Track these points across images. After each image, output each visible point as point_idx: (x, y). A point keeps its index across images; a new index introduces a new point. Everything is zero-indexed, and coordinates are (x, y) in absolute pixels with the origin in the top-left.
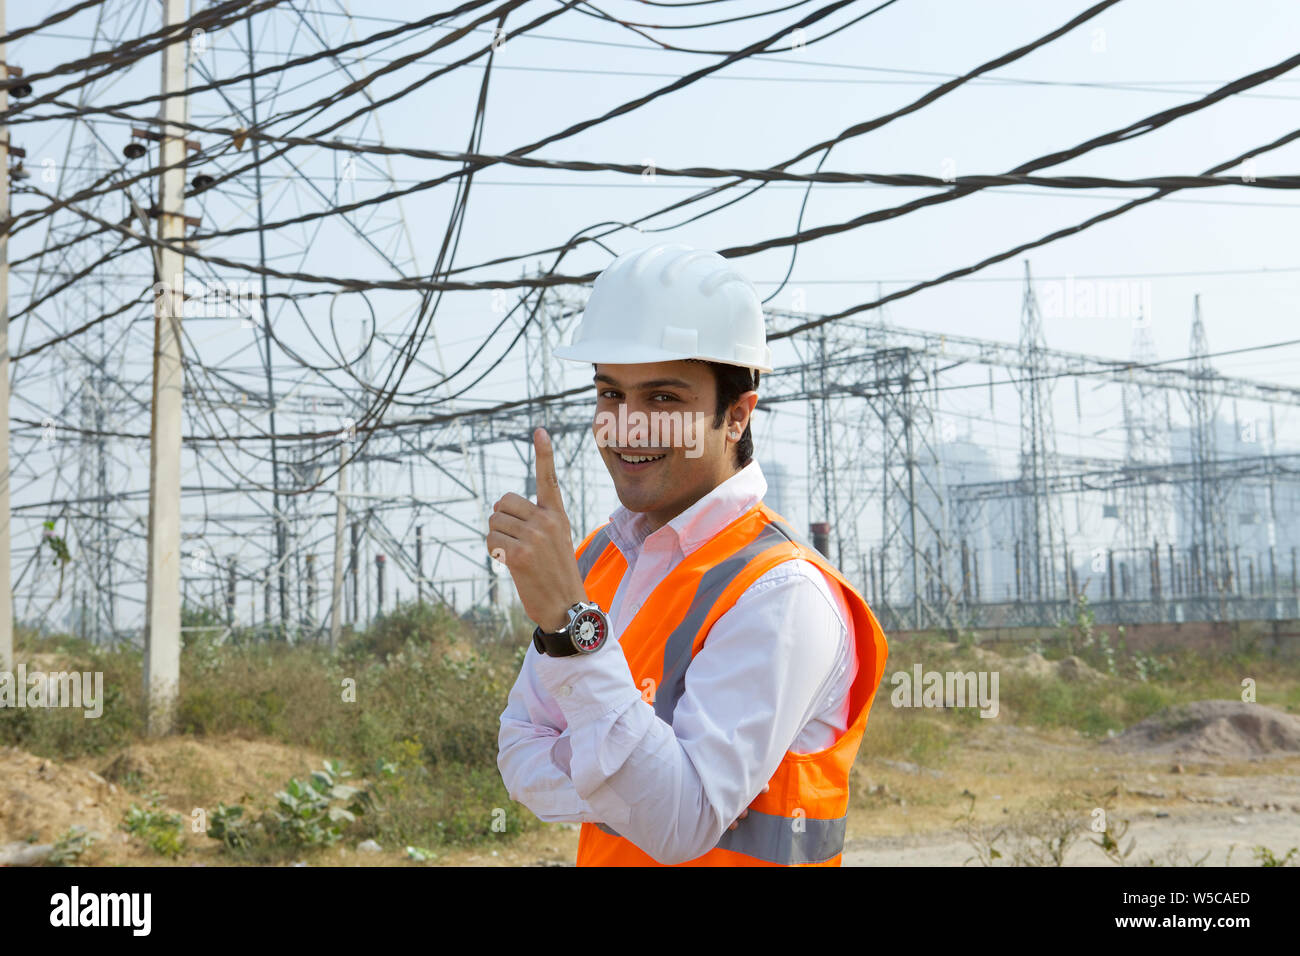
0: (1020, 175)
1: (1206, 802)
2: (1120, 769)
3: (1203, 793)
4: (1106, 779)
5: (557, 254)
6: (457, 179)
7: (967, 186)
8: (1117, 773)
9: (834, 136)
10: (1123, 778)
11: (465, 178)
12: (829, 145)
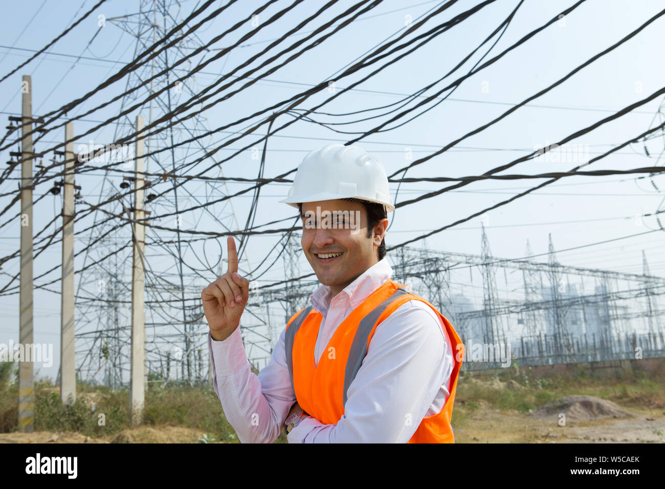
0: (488, 175)
1: (575, 438)
2: (538, 426)
3: (572, 435)
4: (532, 430)
5: (296, 219)
6: (254, 190)
7: (466, 181)
8: (536, 428)
9: (408, 165)
10: (538, 430)
11: (257, 189)
12: (406, 169)
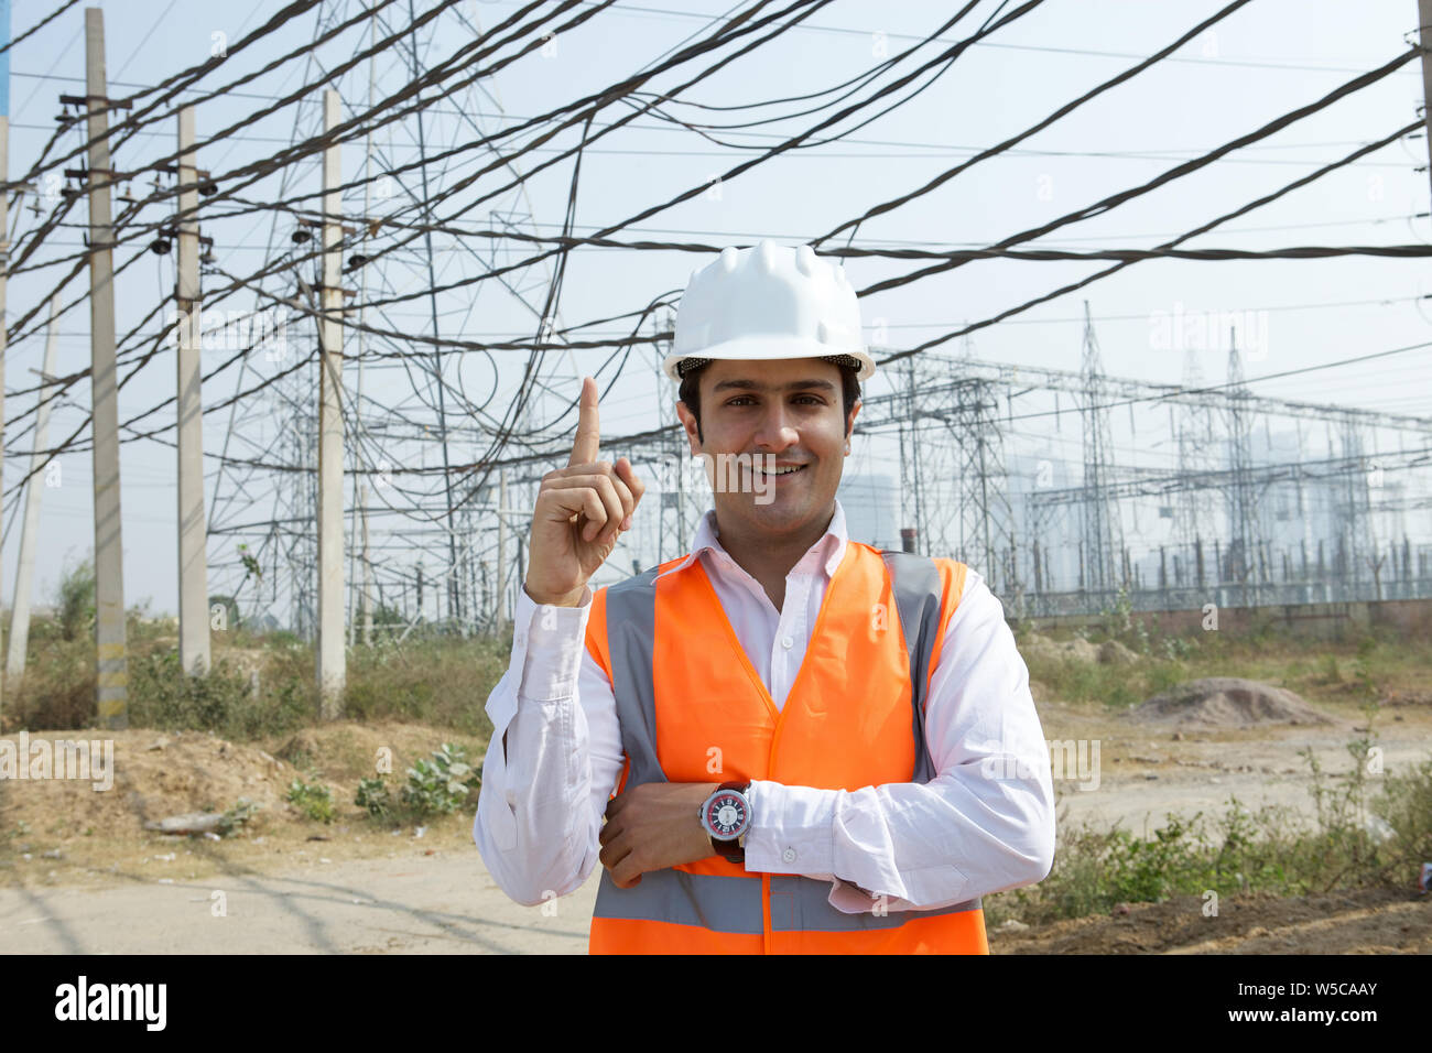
0: (1001, 250)
1: (1193, 765)
2: (1131, 738)
3: (1192, 757)
4: (1116, 747)
5: (640, 316)
6: (555, 256)
7: (959, 259)
8: (1126, 741)
9: (861, 215)
10: (1130, 746)
11: (562, 255)
12: (857, 222)
